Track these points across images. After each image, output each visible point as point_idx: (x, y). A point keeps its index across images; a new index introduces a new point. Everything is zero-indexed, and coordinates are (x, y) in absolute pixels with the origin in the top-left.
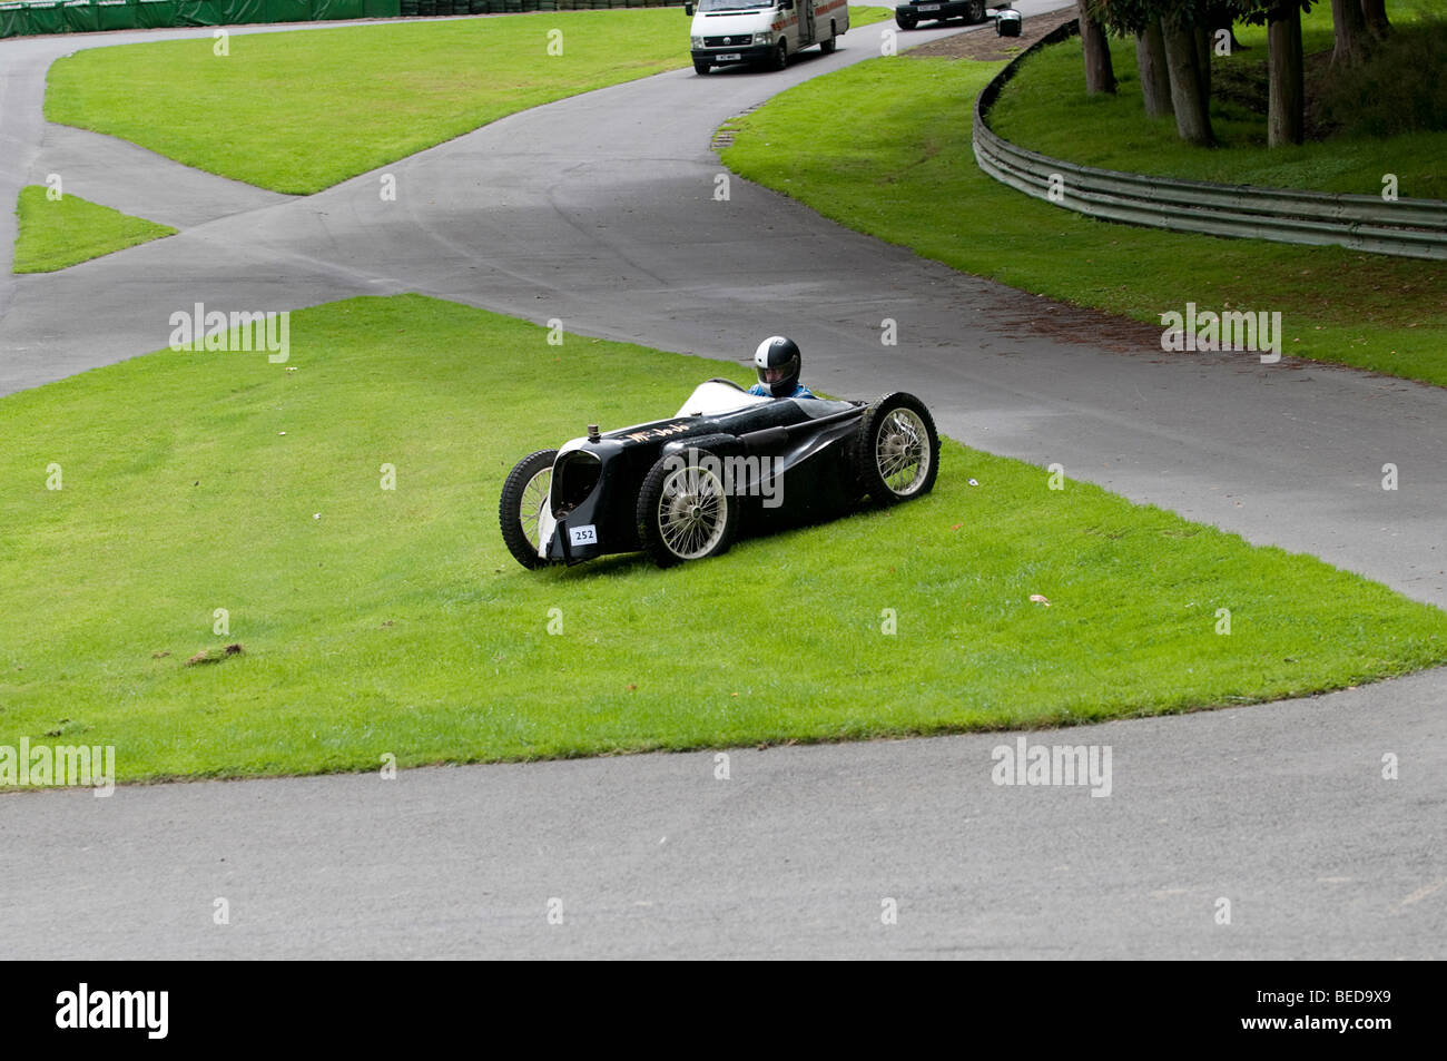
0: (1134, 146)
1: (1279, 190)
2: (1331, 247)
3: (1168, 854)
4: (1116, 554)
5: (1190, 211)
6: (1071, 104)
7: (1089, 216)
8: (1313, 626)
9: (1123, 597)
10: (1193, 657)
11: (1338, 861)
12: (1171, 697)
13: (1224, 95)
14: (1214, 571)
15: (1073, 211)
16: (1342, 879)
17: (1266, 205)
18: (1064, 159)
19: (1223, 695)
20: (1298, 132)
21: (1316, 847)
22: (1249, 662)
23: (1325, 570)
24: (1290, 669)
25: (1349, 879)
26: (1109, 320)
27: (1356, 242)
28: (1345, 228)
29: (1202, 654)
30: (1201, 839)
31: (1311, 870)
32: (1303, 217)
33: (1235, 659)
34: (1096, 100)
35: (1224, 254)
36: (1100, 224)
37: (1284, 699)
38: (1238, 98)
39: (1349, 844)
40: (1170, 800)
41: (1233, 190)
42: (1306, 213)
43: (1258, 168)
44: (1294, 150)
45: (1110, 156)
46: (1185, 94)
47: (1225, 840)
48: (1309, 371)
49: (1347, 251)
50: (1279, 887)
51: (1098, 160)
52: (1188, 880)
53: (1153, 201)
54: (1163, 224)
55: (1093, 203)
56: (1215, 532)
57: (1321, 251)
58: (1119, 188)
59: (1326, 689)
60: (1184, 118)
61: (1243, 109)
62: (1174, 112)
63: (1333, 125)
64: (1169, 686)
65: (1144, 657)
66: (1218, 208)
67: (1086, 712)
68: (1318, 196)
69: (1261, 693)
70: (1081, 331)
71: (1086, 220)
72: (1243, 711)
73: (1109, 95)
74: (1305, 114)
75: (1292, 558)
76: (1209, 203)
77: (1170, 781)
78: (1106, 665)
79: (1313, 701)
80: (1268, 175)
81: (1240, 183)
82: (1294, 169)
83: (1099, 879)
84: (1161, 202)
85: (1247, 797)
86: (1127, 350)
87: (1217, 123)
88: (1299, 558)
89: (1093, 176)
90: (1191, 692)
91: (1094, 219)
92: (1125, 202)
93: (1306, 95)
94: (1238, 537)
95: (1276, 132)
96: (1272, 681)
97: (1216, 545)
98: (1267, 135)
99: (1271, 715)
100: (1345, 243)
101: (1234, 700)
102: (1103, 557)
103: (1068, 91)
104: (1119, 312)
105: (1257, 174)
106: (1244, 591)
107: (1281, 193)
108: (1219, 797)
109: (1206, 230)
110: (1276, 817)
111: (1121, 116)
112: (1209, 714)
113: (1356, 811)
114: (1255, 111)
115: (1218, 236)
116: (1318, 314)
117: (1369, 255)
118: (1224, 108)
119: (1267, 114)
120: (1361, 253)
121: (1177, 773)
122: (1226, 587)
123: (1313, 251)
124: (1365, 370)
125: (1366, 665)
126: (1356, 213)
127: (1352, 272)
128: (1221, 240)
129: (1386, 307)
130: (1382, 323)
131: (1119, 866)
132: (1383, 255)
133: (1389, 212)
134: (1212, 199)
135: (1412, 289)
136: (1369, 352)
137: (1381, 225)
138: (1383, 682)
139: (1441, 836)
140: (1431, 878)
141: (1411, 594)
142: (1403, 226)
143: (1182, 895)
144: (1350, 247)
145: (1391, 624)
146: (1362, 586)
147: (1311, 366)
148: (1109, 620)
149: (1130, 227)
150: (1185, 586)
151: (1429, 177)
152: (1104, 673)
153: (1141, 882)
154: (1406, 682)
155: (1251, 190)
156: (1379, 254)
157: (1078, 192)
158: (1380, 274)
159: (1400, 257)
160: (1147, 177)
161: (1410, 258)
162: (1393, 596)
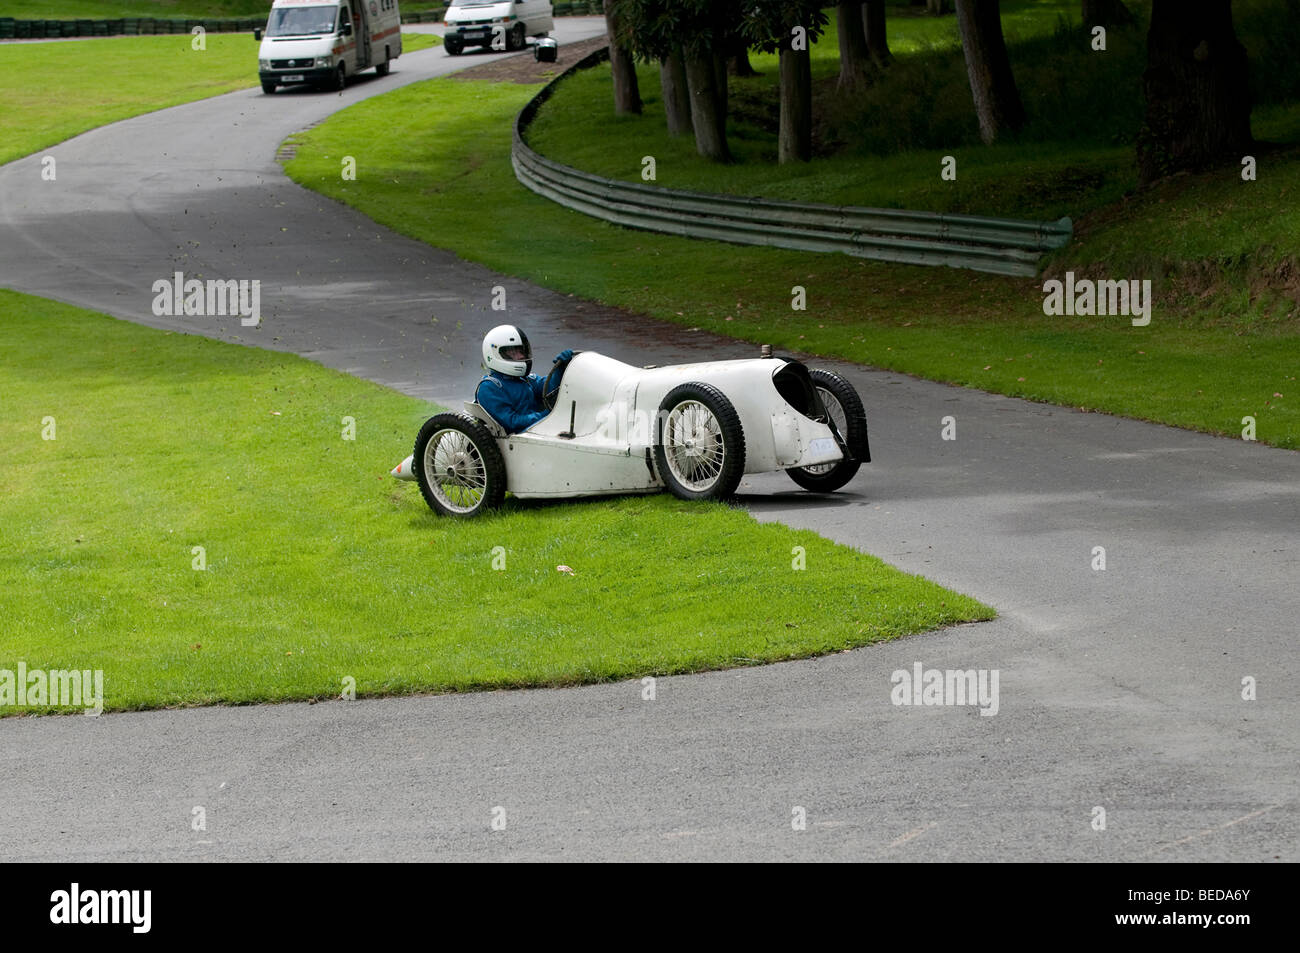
1: (786, 202)
2: (834, 254)
3: (679, 800)
4: (636, 529)
5: (707, 220)
6: (601, 123)
7: (615, 225)
8: (812, 596)
9: (641, 568)
10: (703, 621)
11: (833, 806)
12: (682, 658)
13: (739, 116)
14: (723, 545)
15: (602, 220)
16: (837, 823)
17: (776, 215)
18: (594, 172)
19: (730, 656)
20: (806, 149)
21: (813, 794)
22: (754, 627)
23: (825, 545)
24: (791, 633)
25: (842, 824)
26: (631, 318)
27: (856, 249)
28: (847, 237)
29: (711, 619)
30: (709, 787)
31: (808, 816)
32: (809, 227)
33: (740, 623)
34: (625, 120)
35: (737, 259)
36: (625, 231)
37: (786, 660)
38: (752, 119)
39: (844, 792)
40: (680, 751)
41: (747, 202)
42: (812, 223)
43: (769, 182)
44: (802, 166)
46: (704, 116)
47: (732, 787)
49: (854, 260)
50: (779, 830)
51: (625, 173)
52: (696, 823)
53: (674, 211)
54: (683, 232)
55: (619, 212)
56: (725, 509)
57: (825, 257)
58: (643, 199)
59: (824, 651)
60: (703, 137)
61: (757, 129)
62: (693, 132)
63: (838, 144)
64: (681, 648)
65: (660, 622)
66: (732, 218)
67: (606, 672)
68: (823, 208)
69: (764, 655)
70: (608, 327)
71: (613, 227)
72: (748, 671)
73: (636, 116)
74: (813, 134)
75: (794, 533)
76: (724, 213)
77: (682, 734)
78: (625, 629)
79: (811, 662)
80: (777, 188)
81: (751, 195)
82: (801, 183)
83: (616, 822)
84: (681, 212)
85: (752, 749)
86: (649, 345)
87: (732, 142)
88: (801, 533)
89: (620, 188)
90: (701, 653)
91: (620, 227)
92: (648, 212)
93: (813, 116)
94: (746, 514)
95: (786, 150)
96: (775, 644)
97: (725, 521)
98: (777, 153)
99: (774, 674)
100: (847, 250)
101: (740, 661)
102: (623, 532)
103: (599, 112)
104: (642, 311)
105: (767, 187)
106: (750, 563)
107: (789, 205)
108: (725, 749)
109: (721, 238)
110: (776, 767)
111: (647, 135)
112: (717, 673)
113: (850, 762)
114: (767, 131)
115: (732, 243)
116: (822, 314)
117: (869, 261)
118: (740, 128)
119: (778, 133)
120: (861, 259)
121: (688, 727)
122: (734, 559)
123: (818, 257)
124: (864, 364)
125: (860, 630)
126: (858, 224)
127: (853, 276)
128: (735, 247)
129: (883, 308)
130: (879, 323)
131: (634, 811)
132: (881, 261)
133: (889, 223)
134: (727, 210)
135: (907, 292)
136: (867, 349)
137: (880, 234)
138: (875, 645)
139: (927, 785)
140: (917, 822)
141: (902, 566)
142: (900, 235)
143: (691, 837)
144: (851, 254)
145: (883, 592)
146: (857, 559)
147: (814, 361)
148: (628, 589)
149: (653, 235)
150: (697, 558)
151: (923, 191)
152: (624, 636)
153: (654, 825)
154: (897, 646)
155: (762, 202)
156: (877, 260)
157: (606, 203)
158: (878, 278)
159: (897, 263)
160: (669, 190)
161: (906, 264)
162: (885, 568)
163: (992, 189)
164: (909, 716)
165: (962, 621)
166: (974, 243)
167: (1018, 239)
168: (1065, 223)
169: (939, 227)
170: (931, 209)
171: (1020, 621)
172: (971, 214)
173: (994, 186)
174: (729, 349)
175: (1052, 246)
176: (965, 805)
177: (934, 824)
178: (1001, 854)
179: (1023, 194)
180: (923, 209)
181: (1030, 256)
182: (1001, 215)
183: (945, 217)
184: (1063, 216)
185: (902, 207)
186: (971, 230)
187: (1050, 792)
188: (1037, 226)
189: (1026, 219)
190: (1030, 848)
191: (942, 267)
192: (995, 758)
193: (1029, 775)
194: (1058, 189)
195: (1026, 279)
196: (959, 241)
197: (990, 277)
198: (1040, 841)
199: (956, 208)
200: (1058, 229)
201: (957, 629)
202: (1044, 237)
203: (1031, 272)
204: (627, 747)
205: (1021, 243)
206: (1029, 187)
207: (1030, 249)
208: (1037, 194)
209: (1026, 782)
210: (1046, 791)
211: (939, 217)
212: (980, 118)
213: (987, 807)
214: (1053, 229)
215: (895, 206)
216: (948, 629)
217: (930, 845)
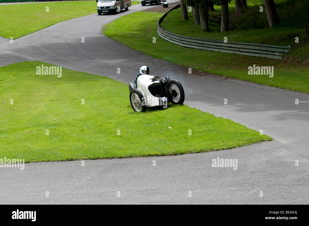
0: (192, 31)
2: (234, 53)
3: (197, 183)
4: (187, 118)
5: (204, 45)
6: (179, 22)
7: (182, 46)
8: (229, 134)
9: (188, 128)
10: (203, 140)
11: (234, 185)
12: (198, 149)
13: (211, 21)
14: (208, 122)
15: (179, 45)
16: (235, 189)
17: (220, 44)
18: (177, 34)
19: (210, 149)
21: (229, 182)
22: (215, 142)
23: (232, 122)
24: (224, 143)
25: (236, 189)
26: (186, 68)
27: (239, 52)
28: (237, 49)
29: (205, 140)
30: (205, 180)
31: (228, 187)
32: (228, 47)
33: (212, 141)
34: (184, 21)
35: (211, 55)
36: (184, 48)
37: (223, 150)
38: (214, 21)
39: (237, 181)
40: (198, 171)
41: (213, 41)
42: (229, 46)
43: (219, 36)
44: (226, 33)
45: (187, 33)
46: (203, 20)
47: (210, 180)
48: (229, 80)
49: (238, 55)
50: (222, 190)
51: (185, 34)
52: (202, 188)
53: (196, 43)
54: (198, 48)
55: (183, 43)
56: (208, 114)
57: (232, 54)
58: (189, 40)
59: (232, 148)
60: (203, 26)
61: (216, 24)
62: (200, 24)
63: (235, 27)
64: (198, 147)
65: (193, 140)
66: (210, 45)
67: (180, 152)
68: (231, 43)
69: (218, 148)
70: (180, 71)
71: (181, 47)
72: (214, 152)
73: (187, 20)
74: (229, 25)
75: (225, 120)
76: (208, 44)
77: (198, 167)
78: (184, 142)
79: (229, 150)
80: (220, 38)
81: (214, 39)
83: (183, 188)
84: (198, 43)
85: (215, 171)
86: (190, 75)
87: (210, 27)
88: (227, 120)
89: (183, 37)
90: (203, 148)
91: (183, 47)
92: (190, 43)
93: (229, 21)
94: (213, 115)
95: (223, 29)
96: (220, 146)
97: (208, 117)
98: (221, 29)
99: (220, 153)
100: (237, 53)
101: (212, 150)
102: (184, 119)
103: (178, 19)
104: (188, 67)
105: (218, 38)
106: (214, 127)
108: (209, 171)
109: (207, 50)
110: (221, 175)
111: (189, 25)
112: (207, 153)
113: (238, 174)
114: (218, 24)
115: (210, 51)
116: (231, 68)
117: (242, 55)
118: (211, 23)
119: (221, 25)
120: (240, 55)
121: (200, 165)
122: (211, 126)
123: (230, 54)
124: (241, 80)
125: (241, 143)
126: (240, 46)
127: (239, 59)
128: (210, 52)
129: (246, 66)
130: (245, 70)
131: (187, 185)
132: (245, 55)
133: (247, 46)
134: (209, 43)
135: (251, 63)
136: (242, 76)
137: (245, 49)
138: (244, 146)
139: (257, 180)
140: (254, 188)
141: (251, 128)
142: (250, 49)
143: (200, 191)
144: (238, 54)
145: (246, 134)
146: (240, 126)
147: (229, 79)
148: (185, 132)
149: (191, 49)
150: (202, 125)
151: (255, 39)
152: (184, 144)
153: (192, 188)
154: (249, 146)
155: (217, 41)
156: (244, 55)
157: (180, 41)
158: (244, 59)
159: (249, 56)
160: (195, 38)
161: (251, 56)
162: (246, 128)
163: (271, 38)
164: (252, 163)
165: (265, 141)
166: (267, 51)
167: (277, 50)
168: (289, 46)
169: (259, 47)
170: (257, 43)
171: (279, 141)
172: (267, 44)
173: (272, 38)
174: (209, 76)
175: (286, 52)
176: (266, 184)
177: (258, 189)
178: (274, 196)
179: (279, 39)
180: (255, 43)
181: (281, 54)
182: (274, 44)
183: (260, 45)
184: (288, 45)
185: (250, 43)
186: (266, 48)
187: (286, 181)
188: (282, 47)
189: (280, 46)
190: (281, 195)
191: (260, 57)
192: (273, 173)
193: (281, 177)
194: (287, 38)
195: (280, 60)
196: (264, 51)
197: (271, 59)
198: (283, 193)
199: (263, 43)
200: (287, 48)
201: (263, 142)
202: (284, 50)
203: (281, 58)
204: (185, 170)
205: (278, 51)
206: (280, 38)
207: (281, 53)
208: (282, 39)
209: (280, 179)
210: (285, 181)
211: (259, 45)
212: (269, 21)
213: (271, 185)
214: (286, 48)
215: (249, 42)
216: (261, 143)
217: (257, 194)
